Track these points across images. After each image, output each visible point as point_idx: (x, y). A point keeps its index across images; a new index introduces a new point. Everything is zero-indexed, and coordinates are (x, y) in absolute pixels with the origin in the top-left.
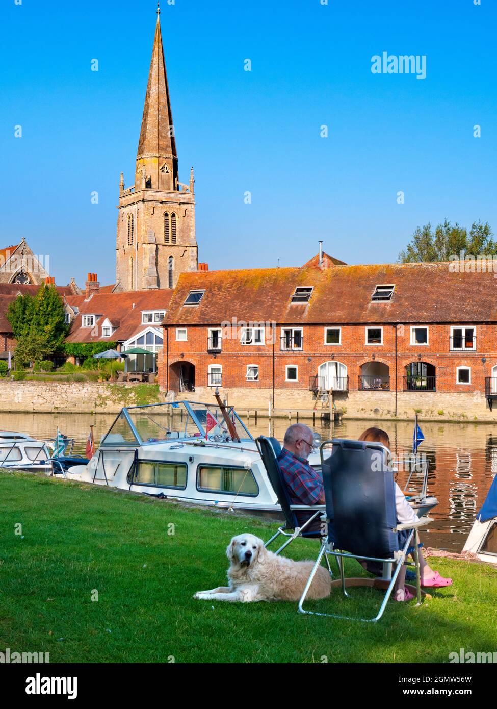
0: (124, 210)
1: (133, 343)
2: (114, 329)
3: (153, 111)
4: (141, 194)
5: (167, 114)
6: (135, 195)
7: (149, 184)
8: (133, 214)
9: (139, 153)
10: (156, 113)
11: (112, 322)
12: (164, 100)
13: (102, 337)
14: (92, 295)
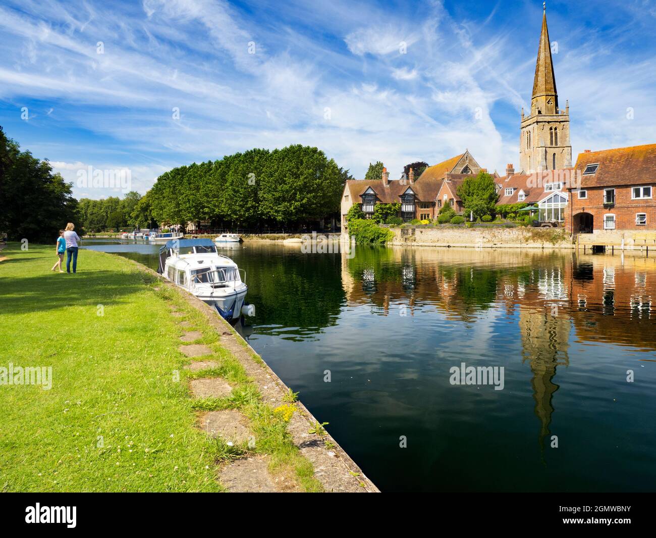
0: (524, 129)
1: (545, 202)
2: (526, 196)
3: (542, 69)
4: (535, 118)
5: (551, 69)
6: (531, 120)
7: (540, 112)
8: (530, 130)
9: (533, 95)
10: (544, 69)
11: (525, 191)
12: (549, 61)
13: (519, 201)
14: (510, 177)
